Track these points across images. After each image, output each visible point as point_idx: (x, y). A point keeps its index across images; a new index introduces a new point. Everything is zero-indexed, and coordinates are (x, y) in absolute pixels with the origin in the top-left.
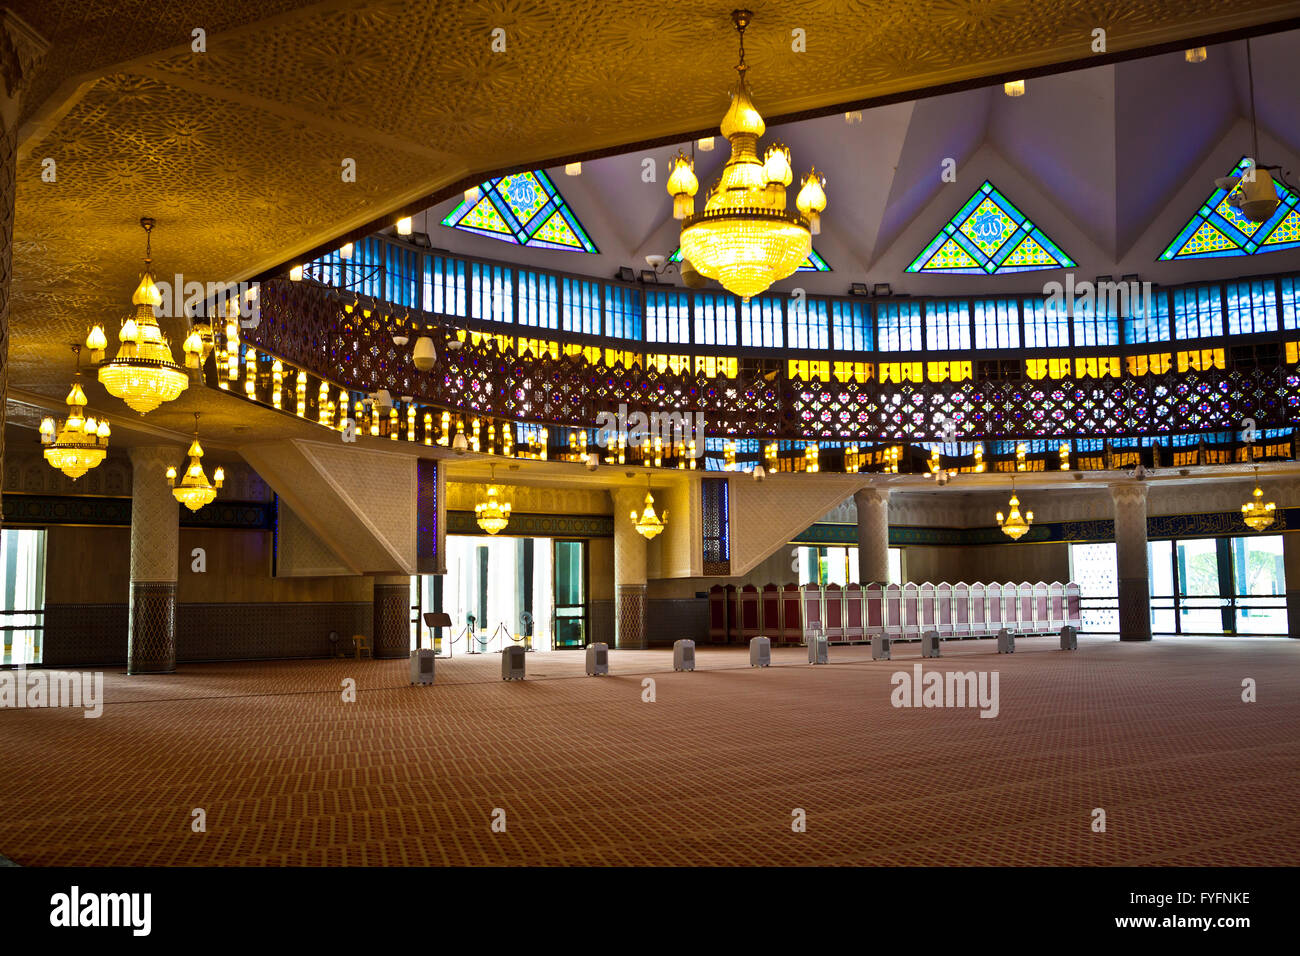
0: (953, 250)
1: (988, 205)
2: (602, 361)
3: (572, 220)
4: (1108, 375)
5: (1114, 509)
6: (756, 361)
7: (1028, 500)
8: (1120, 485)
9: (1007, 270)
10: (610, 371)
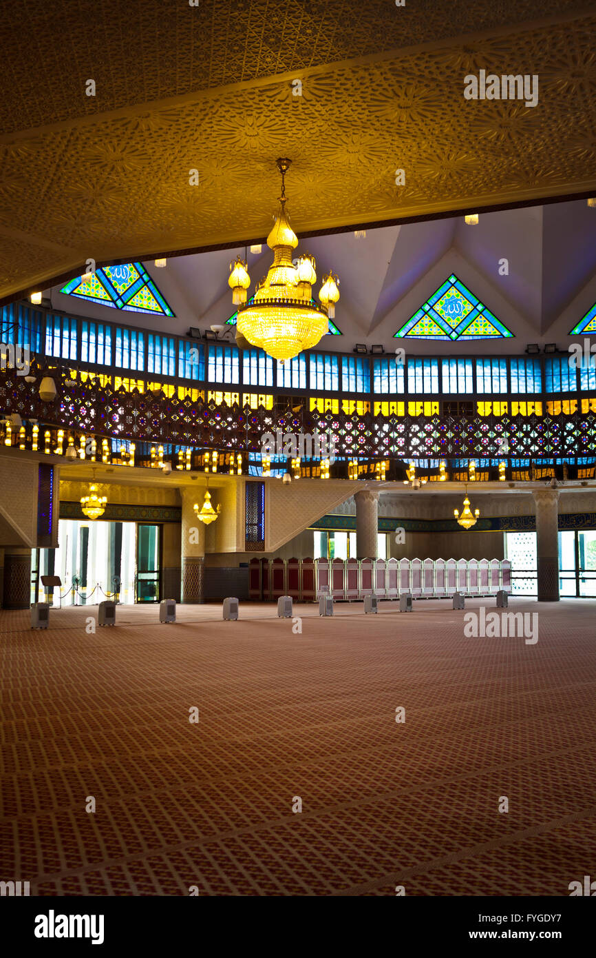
0: (428, 322)
1: (453, 292)
2: (176, 396)
3: (156, 293)
4: (533, 414)
5: (536, 508)
6: (286, 398)
7: (476, 501)
8: (539, 491)
9: (466, 338)
10: (182, 402)
